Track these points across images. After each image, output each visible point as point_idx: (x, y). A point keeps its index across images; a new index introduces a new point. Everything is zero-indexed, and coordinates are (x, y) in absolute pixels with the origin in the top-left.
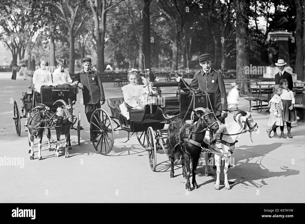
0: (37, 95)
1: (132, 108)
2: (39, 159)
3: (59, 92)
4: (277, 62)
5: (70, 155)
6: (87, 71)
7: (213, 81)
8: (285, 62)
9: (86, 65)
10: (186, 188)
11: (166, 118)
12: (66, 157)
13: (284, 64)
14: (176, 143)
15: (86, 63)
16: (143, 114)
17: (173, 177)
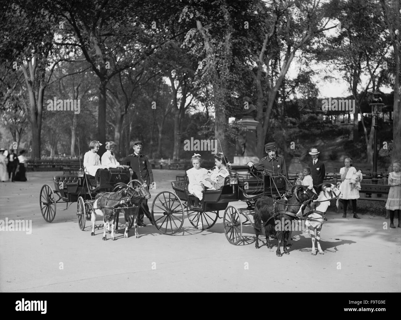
0: (90, 178)
1: (208, 189)
2: (113, 239)
3: (117, 175)
4: (311, 151)
5: (140, 235)
6: (138, 154)
7: (279, 166)
8: (318, 151)
9: (138, 148)
10: (277, 254)
11: (247, 197)
12: (137, 238)
13: (317, 153)
14: (270, 216)
15: (138, 146)
16: (219, 195)
17: (259, 247)
